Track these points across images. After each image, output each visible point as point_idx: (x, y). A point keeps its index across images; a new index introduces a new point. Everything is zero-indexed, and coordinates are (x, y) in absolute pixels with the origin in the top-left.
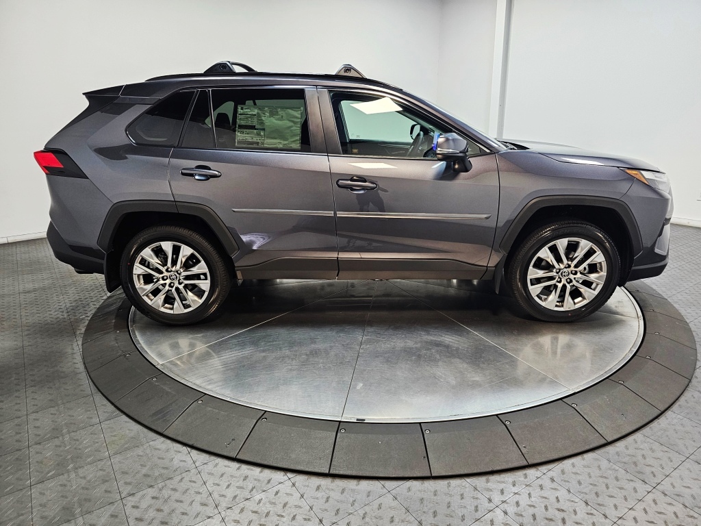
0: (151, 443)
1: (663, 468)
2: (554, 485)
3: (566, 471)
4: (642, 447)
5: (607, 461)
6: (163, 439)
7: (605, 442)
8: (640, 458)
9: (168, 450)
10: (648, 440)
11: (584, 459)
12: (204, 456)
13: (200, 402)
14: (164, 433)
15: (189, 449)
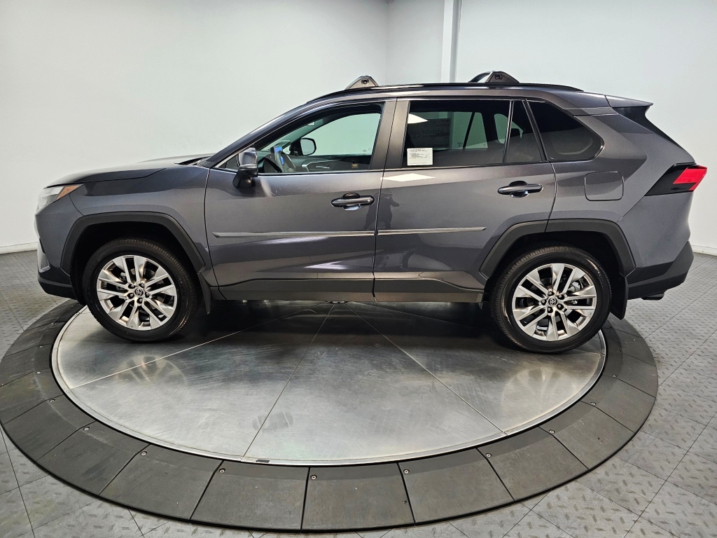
0: (85, 508)
2: (542, 522)
3: (552, 504)
4: (621, 472)
5: (590, 491)
6: (99, 502)
7: (586, 469)
8: (621, 484)
9: (106, 516)
10: (627, 464)
11: (567, 490)
12: (152, 521)
13: (143, 454)
14: (101, 495)
15: (133, 513)
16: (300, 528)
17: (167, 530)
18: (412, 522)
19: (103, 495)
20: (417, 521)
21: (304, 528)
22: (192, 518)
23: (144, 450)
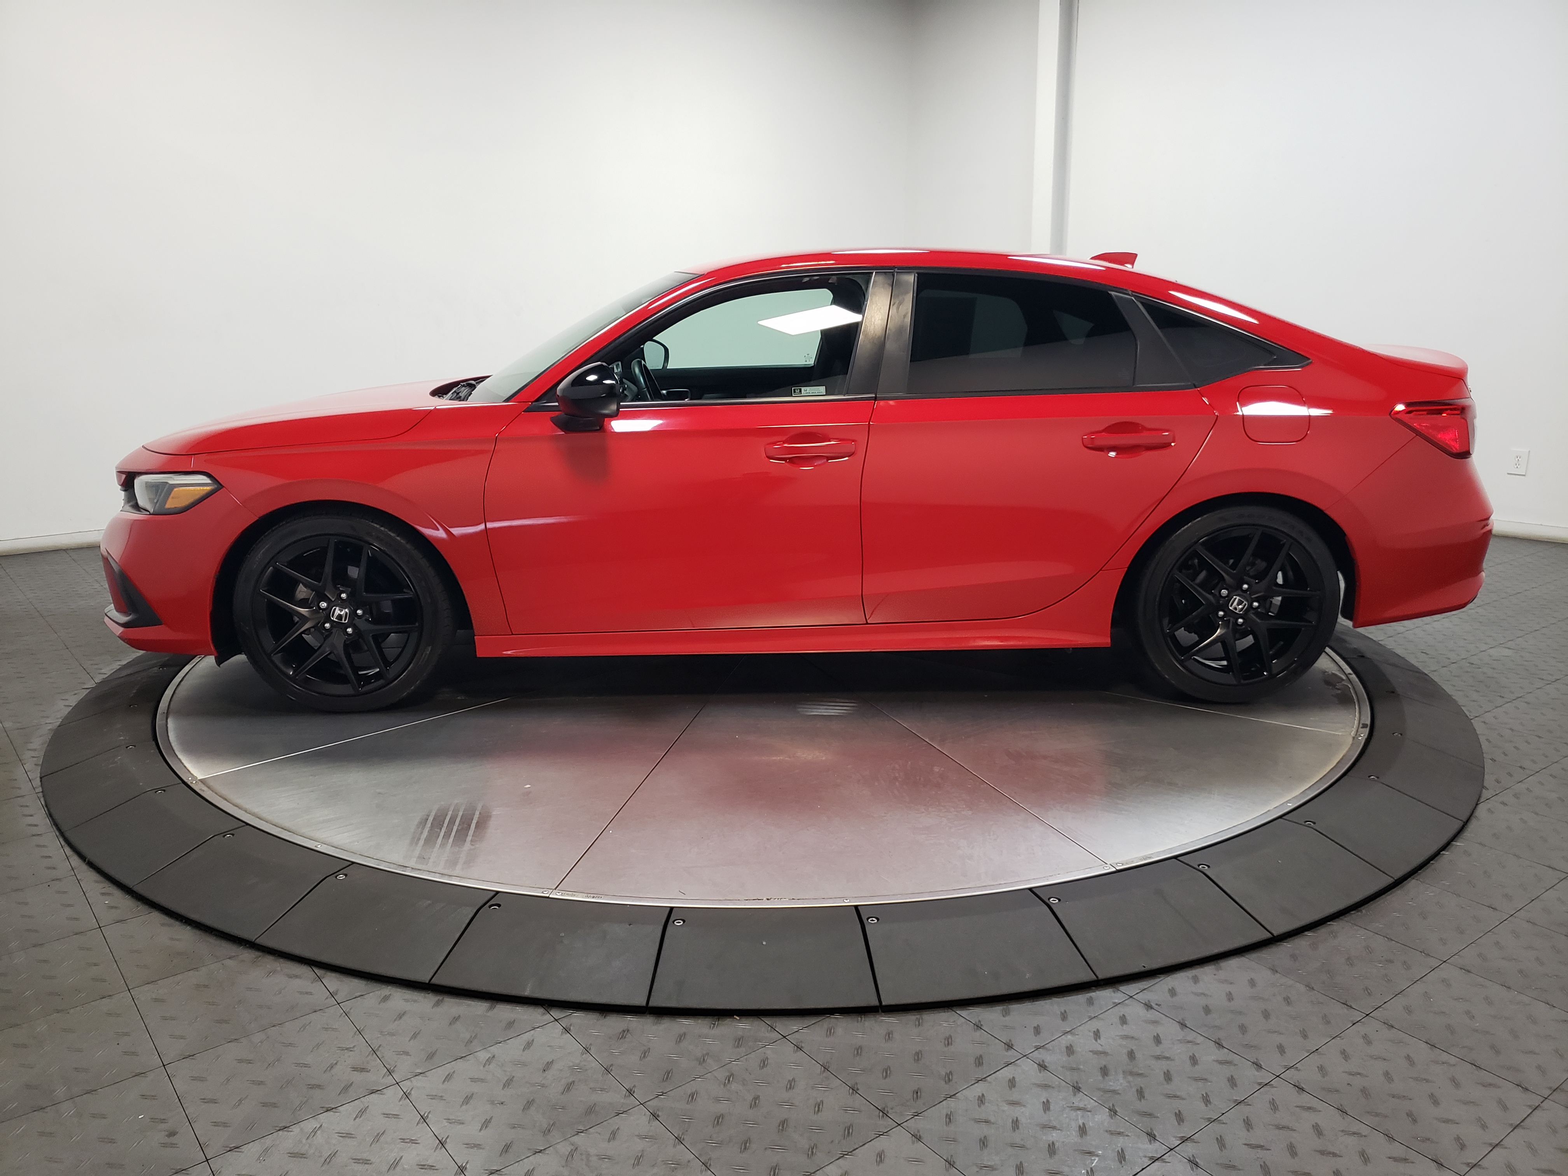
0: (229, 962)
2: (1151, 1015)
3: (1179, 990)
5: (1269, 972)
6: (254, 954)
7: (1270, 936)
12: (356, 985)
13: (341, 877)
14: (260, 941)
15: (319, 972)
16: (644, 1004)
17: (386, 999)
18: (877, 1003)
19: (263, 941)
20: (884, 1004)
21: (651, 1004)
22: (434, 981)
23: (344, 871)
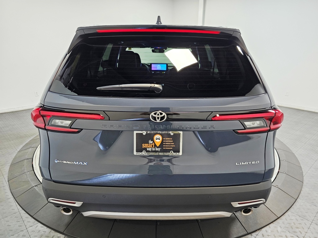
1: (303, 229)
3: (264, 234)
4: (292, 218)
5: (280, 228)
7: (277, 218)
8: (293, 224)
10: (294, 215)
11: (270, 227)
